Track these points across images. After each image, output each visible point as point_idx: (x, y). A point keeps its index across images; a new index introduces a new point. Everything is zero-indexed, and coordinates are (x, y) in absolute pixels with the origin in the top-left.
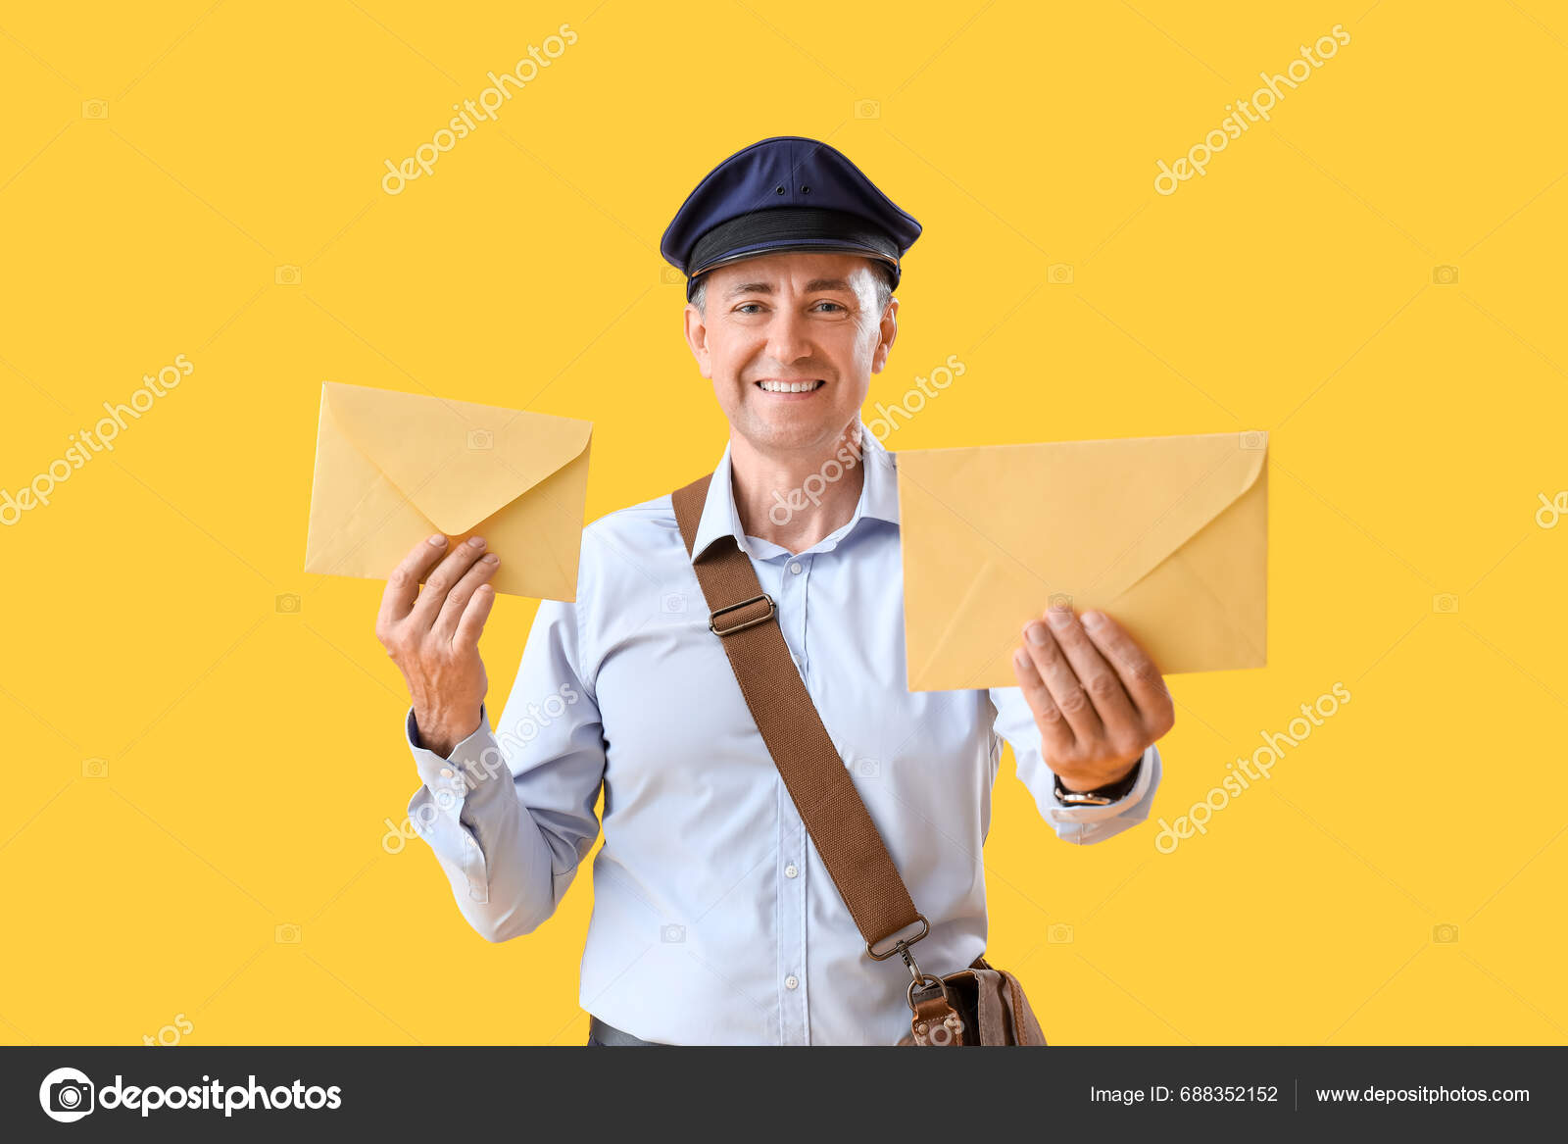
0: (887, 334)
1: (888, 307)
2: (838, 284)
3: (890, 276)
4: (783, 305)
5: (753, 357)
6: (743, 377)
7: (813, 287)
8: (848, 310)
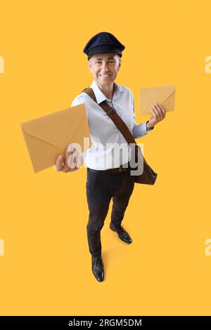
0: (120, 65)
1: (120, 61)
2: (113, 58)
3: (120, 56)
4: (104, 62)
5: (99, 71)
6: (98, 74)
7: (109, 59)
8: (114, 62)
